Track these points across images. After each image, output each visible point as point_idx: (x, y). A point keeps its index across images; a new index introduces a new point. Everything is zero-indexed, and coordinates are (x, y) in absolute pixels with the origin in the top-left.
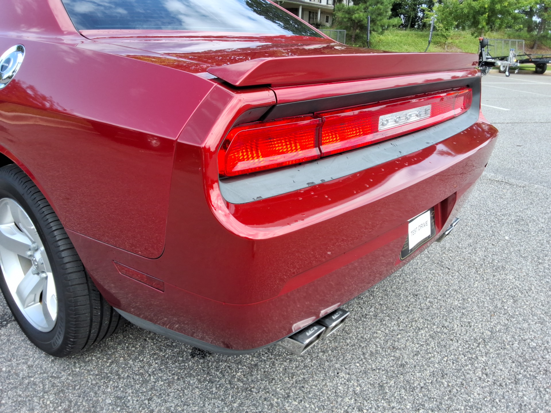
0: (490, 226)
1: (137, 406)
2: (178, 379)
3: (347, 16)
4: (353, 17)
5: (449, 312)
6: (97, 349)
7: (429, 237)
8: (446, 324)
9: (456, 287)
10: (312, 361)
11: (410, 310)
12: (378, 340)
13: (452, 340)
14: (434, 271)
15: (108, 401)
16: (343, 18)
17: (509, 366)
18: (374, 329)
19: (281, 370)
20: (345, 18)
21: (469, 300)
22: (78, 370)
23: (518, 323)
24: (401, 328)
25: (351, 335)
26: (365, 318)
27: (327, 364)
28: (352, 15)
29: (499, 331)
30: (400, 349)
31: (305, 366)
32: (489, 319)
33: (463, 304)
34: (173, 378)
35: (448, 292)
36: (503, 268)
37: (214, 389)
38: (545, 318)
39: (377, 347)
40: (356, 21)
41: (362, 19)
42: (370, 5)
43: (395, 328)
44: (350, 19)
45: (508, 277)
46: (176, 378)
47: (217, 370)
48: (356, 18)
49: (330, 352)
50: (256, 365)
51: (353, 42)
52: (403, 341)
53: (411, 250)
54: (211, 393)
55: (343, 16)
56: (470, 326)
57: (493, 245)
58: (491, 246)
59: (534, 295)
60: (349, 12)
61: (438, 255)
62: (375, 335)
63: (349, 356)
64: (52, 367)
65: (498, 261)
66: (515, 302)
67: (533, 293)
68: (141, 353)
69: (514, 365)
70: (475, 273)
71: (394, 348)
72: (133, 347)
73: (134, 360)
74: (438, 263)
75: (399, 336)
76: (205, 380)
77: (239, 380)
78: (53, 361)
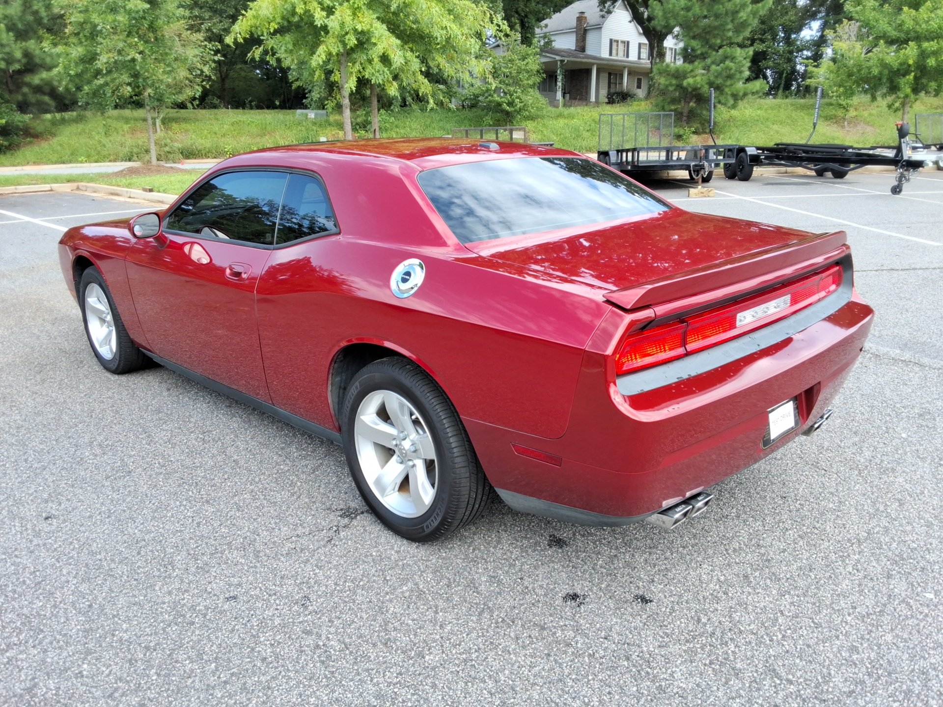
0: (883, 421)
1: (512, 584)
2: (542, 564)
3: (674, 82)
4: (685, 83)
5: (822, 514)
6: (455, 538)
7: (792, 428)
8: (818, 525)
9: (832, 490)
10: (672, 554)
11: (777, 511)
12: (741, 538)
13: (823, 540)
14: (807, 473)
15: (484, 579)
16: (667, 86)
17: (883, 564)
18: (737, 529)
19: (642, 560)
20: (671, 85)
21: (847, 503)
22: (444, 554)
23: (901, 525)
24: (766, 528)
25: (711, 533)
26: (727, 518)
27: (688, 557)
28: (683, 80)
29: (877, 533)
30: (766, 547)
31: (666, 559)
32: (867, 522)
33: (840, 507)
34: (537, 563)
35: (823, 495)
36: (893, 470)
37: (579, 573)
38: (933, 522)
39: (740, 544)
40: (690, 90)
41: (699, 86)
42: (713, 63)
43: (760, 528)
44: (680, 87)
45: (897, 480)
46: (540, 563)
47: (578, 559)
48: (689, 84)
49: (690, 547)
50: (616, 556)
51: (685, 124)
52: (769, 540)
53: (773, 440)
54: (578, 576)
55: (667, 83)
56: (845, 528)
57: (884, 444)
58: (881, 445)
59: (925, 499)
60: (679, 75)
61: (813, 455)
62: (738, 534)
63: (710, 552)
64: (418, 552)
65: (888, 463)
66: (901, 505)
67: (925, 496)
68: (499, 542)
69: (889, 563)
70: (857, 475)
71: (758, 545)
72: (489, 537)
73: (495, 547)
74: (812, 464)
75: (765, 536)
76: (568, 566)
77: (601, 567)
78: (417, 547)
